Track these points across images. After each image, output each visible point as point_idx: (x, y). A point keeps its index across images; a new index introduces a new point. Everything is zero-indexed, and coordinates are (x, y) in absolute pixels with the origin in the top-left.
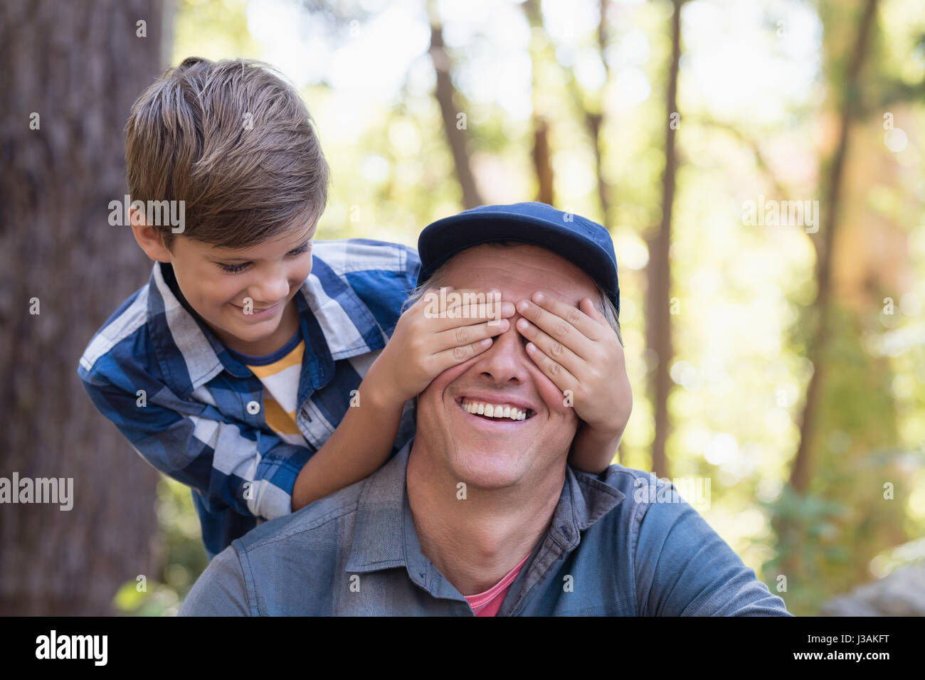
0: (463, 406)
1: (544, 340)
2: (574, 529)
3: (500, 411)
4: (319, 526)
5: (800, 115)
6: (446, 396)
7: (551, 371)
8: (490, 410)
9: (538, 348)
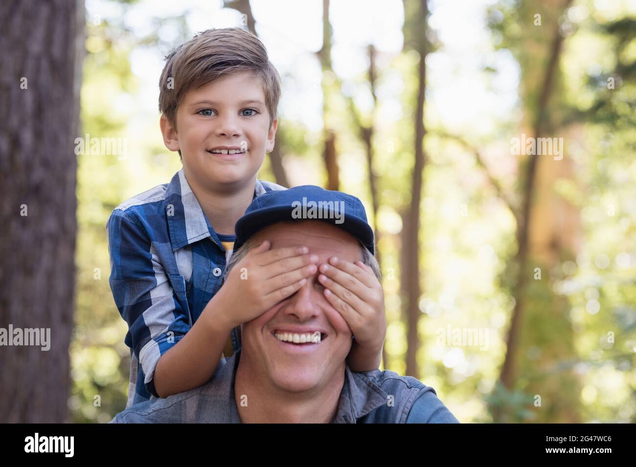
0: (276, 335)
1: (338, 288)
2: (352, 418)
3: (304, 338)
4: (170, 407)
5: (507, 129)
6: (264, 330)
7: (342, 309)
8: (297, 338)
9: (333, 292)
